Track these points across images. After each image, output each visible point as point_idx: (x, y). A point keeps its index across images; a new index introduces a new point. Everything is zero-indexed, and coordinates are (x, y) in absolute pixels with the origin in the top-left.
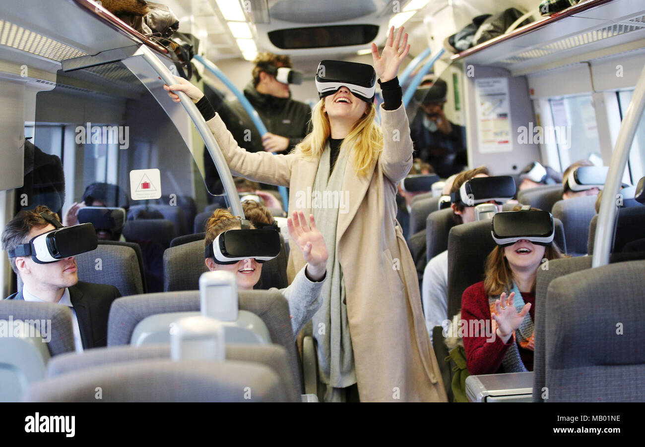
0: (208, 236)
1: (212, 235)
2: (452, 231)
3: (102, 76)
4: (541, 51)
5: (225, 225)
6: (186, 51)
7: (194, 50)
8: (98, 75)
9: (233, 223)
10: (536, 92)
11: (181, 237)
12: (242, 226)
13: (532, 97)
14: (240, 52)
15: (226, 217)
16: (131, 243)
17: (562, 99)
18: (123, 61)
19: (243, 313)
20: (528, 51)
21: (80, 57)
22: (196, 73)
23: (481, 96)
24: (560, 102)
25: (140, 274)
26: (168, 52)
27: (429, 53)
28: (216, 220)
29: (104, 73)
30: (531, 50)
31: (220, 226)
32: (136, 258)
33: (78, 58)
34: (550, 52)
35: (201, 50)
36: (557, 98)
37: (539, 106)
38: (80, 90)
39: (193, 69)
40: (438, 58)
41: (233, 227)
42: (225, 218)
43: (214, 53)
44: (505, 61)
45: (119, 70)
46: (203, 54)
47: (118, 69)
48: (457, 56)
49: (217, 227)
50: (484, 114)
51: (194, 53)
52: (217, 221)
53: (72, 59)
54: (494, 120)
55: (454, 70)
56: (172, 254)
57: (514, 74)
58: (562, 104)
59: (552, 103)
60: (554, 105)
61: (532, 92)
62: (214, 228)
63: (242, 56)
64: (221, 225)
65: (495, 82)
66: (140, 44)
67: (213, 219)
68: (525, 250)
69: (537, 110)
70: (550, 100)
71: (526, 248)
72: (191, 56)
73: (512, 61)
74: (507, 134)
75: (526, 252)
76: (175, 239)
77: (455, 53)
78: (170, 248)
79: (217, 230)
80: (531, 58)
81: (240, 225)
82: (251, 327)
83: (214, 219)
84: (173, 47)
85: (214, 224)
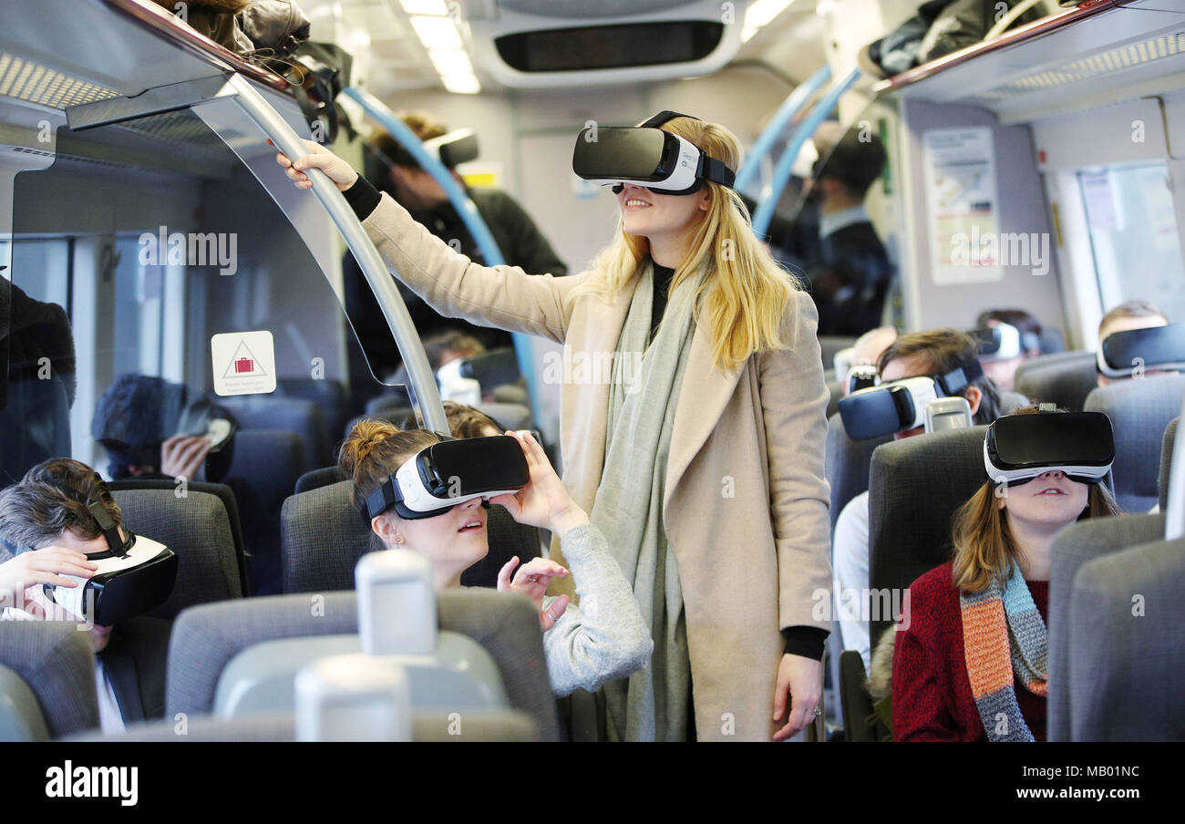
2: (878, 454)
3: (150, 135)
4: (1060, 75)
6: (324, 82)
7: (341, 77)
8: (143, 132)
10: (1050, 157)
11: (317, 471)
13: (1042, 167)
14: (438, 76)
16: (214, 485)
17: (1105, 172)
18: (193, 109)
19: (448, 637)
20: (1032, 75)
21: (106, 101)
22: (347, 123)
23: (938, 166)
24: (1101, 179)
25: (234, 549)
26: (288, 85)
27: (829, 78)
29: (154, 130)
30: (1039, 73)
32: (225, 514)
33: (101, 101)
34: (1078, 76)
35: (357, 73)
36: (1095, 169)
37: (1056, 186)
38: (104, 164)
39: (340, 116)
40: (849, 86)
43: (384, 78)
44: (987, 95)
45: (185, 123)
46: (360, 83)
47: (182, 122)
48: (886, 84)
50: (942, 204)
51: (342, 85)
53: (88, 104)
54: (964, 216)
55: (881, 111)
56: (299, 507)
57: (1006, 120)
58: (1104, 182)
59: (1084, 179)
60: (1088, 183)
61: (1043, 156)
63: (442, 84)
65: (966, 137)
66: (230, 74)
69: (1053, 195)
70: (1079, 174)
72: (336, 90)
73: (1001, 95)
76: (305, 475)
77: (882, 79)
78: (296, 496)
80: (1039, 88)
82: (463, 665)
84: (296, 73)
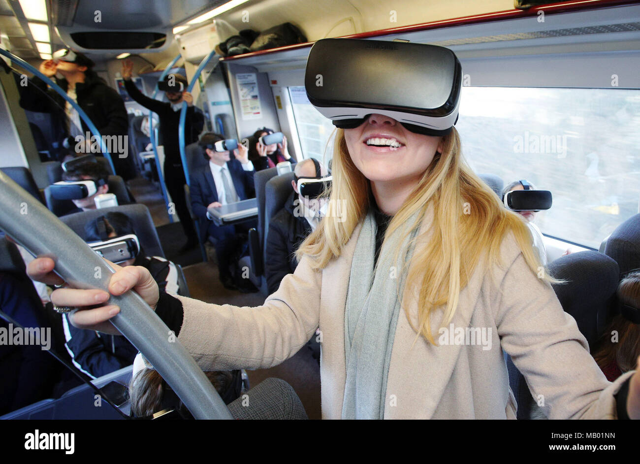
23: (241, 85)
37: (280, 91)
50: (243, 96)
54: (249, 99)
57: (261, 72)
60: (292, 90)
65: (249, 76)
69: (277, 94)
70: (288, 88)
74: (258, 108)
77: (221, 57)
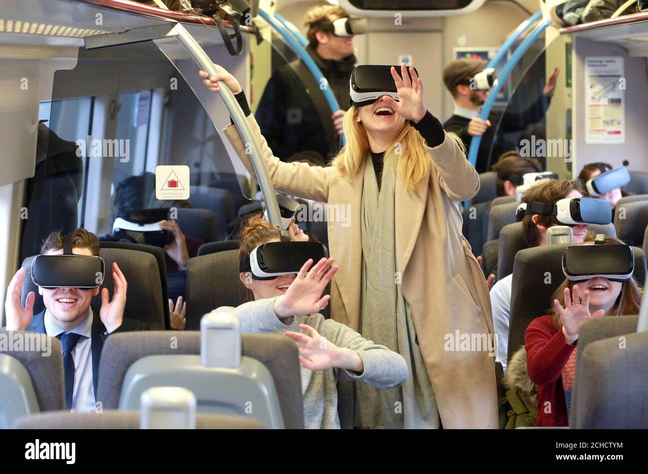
0: (243, 247)
1: (248, 246)
2: (519, 255)
5: (263, 236)
9: (272, 234)
12: (282, 237)
15: (263, 226)
18: (154, 41)
19: (247, 359)
21: (106, 35)
23: (592, 77)
28: (252, 230)
31: (256, 237)
33: (103, 34)
41: (271, 238)
42: (261, 228)
48: (565, 29)
49: (252, 237)
50: (593, 98)
52: (254, 231)
53: (96, 36)
54: (604, 105)
56: (196, 264)
57: (631, 55)
62: (251, 238)
64: (257, 235)
65: (609, 61)
66: (175, 24)
67: (247, 229)
68: (601, 287)
71: (602, 285)
74: (619, 123)
75: (602, 289)
77: (561, 27)
79: (252, 242)
81: (279, 236)
82: (254, 375)
83: (249, 228)
85: (249, 234)
